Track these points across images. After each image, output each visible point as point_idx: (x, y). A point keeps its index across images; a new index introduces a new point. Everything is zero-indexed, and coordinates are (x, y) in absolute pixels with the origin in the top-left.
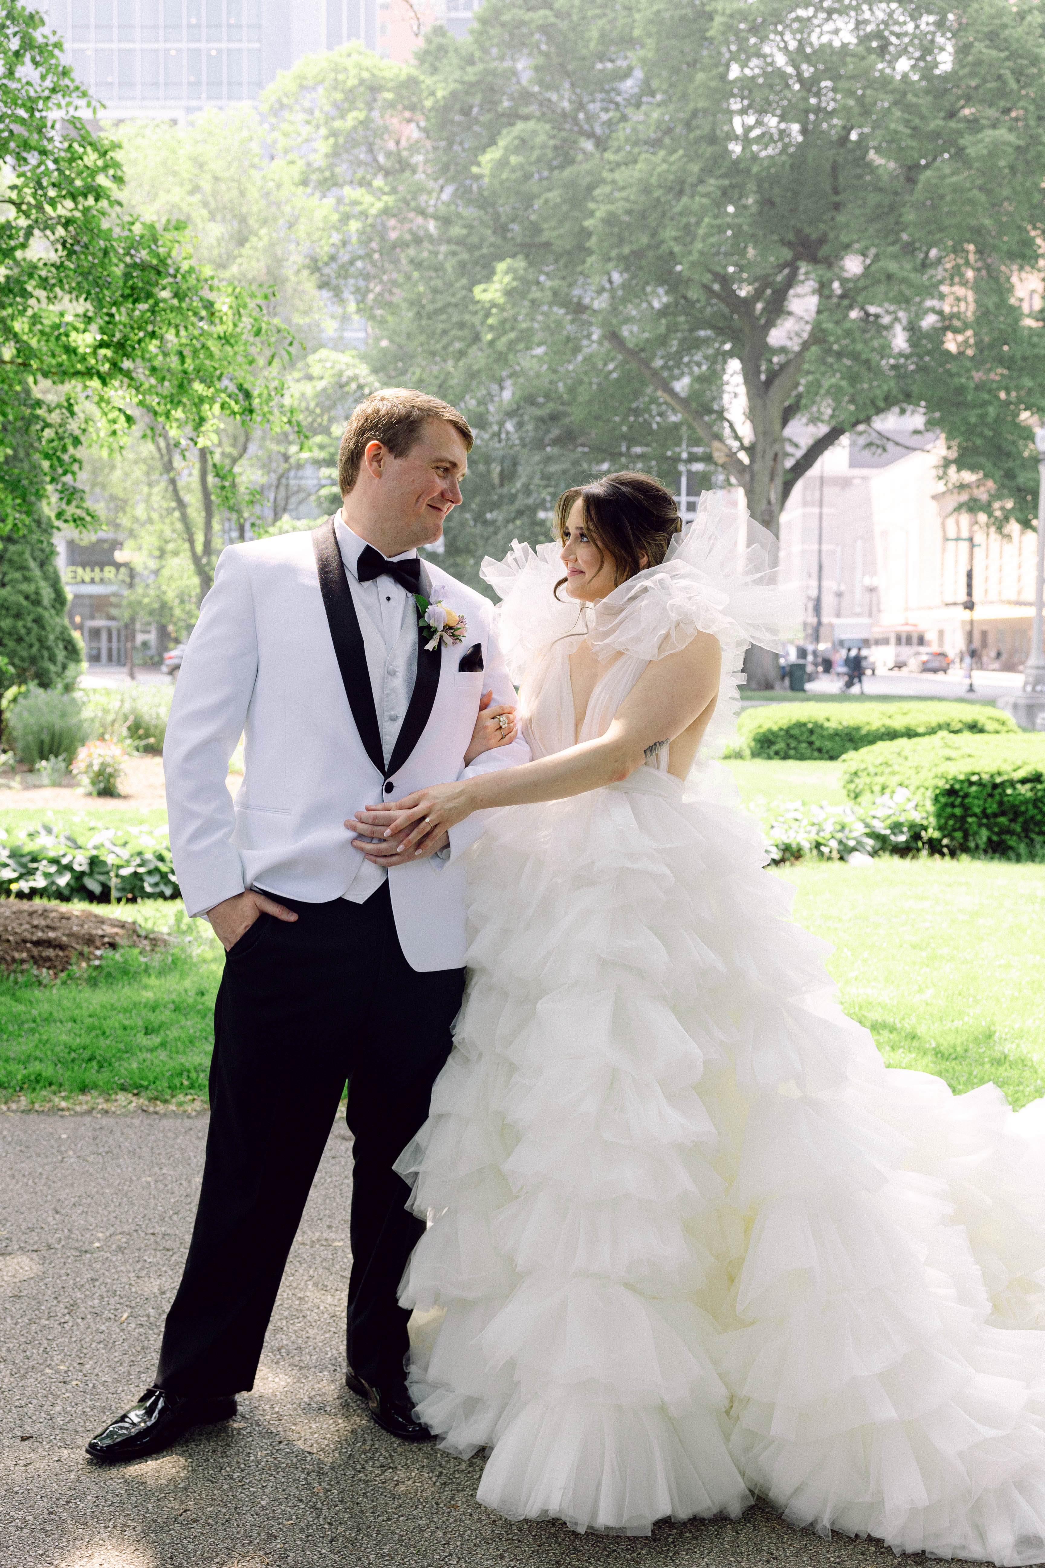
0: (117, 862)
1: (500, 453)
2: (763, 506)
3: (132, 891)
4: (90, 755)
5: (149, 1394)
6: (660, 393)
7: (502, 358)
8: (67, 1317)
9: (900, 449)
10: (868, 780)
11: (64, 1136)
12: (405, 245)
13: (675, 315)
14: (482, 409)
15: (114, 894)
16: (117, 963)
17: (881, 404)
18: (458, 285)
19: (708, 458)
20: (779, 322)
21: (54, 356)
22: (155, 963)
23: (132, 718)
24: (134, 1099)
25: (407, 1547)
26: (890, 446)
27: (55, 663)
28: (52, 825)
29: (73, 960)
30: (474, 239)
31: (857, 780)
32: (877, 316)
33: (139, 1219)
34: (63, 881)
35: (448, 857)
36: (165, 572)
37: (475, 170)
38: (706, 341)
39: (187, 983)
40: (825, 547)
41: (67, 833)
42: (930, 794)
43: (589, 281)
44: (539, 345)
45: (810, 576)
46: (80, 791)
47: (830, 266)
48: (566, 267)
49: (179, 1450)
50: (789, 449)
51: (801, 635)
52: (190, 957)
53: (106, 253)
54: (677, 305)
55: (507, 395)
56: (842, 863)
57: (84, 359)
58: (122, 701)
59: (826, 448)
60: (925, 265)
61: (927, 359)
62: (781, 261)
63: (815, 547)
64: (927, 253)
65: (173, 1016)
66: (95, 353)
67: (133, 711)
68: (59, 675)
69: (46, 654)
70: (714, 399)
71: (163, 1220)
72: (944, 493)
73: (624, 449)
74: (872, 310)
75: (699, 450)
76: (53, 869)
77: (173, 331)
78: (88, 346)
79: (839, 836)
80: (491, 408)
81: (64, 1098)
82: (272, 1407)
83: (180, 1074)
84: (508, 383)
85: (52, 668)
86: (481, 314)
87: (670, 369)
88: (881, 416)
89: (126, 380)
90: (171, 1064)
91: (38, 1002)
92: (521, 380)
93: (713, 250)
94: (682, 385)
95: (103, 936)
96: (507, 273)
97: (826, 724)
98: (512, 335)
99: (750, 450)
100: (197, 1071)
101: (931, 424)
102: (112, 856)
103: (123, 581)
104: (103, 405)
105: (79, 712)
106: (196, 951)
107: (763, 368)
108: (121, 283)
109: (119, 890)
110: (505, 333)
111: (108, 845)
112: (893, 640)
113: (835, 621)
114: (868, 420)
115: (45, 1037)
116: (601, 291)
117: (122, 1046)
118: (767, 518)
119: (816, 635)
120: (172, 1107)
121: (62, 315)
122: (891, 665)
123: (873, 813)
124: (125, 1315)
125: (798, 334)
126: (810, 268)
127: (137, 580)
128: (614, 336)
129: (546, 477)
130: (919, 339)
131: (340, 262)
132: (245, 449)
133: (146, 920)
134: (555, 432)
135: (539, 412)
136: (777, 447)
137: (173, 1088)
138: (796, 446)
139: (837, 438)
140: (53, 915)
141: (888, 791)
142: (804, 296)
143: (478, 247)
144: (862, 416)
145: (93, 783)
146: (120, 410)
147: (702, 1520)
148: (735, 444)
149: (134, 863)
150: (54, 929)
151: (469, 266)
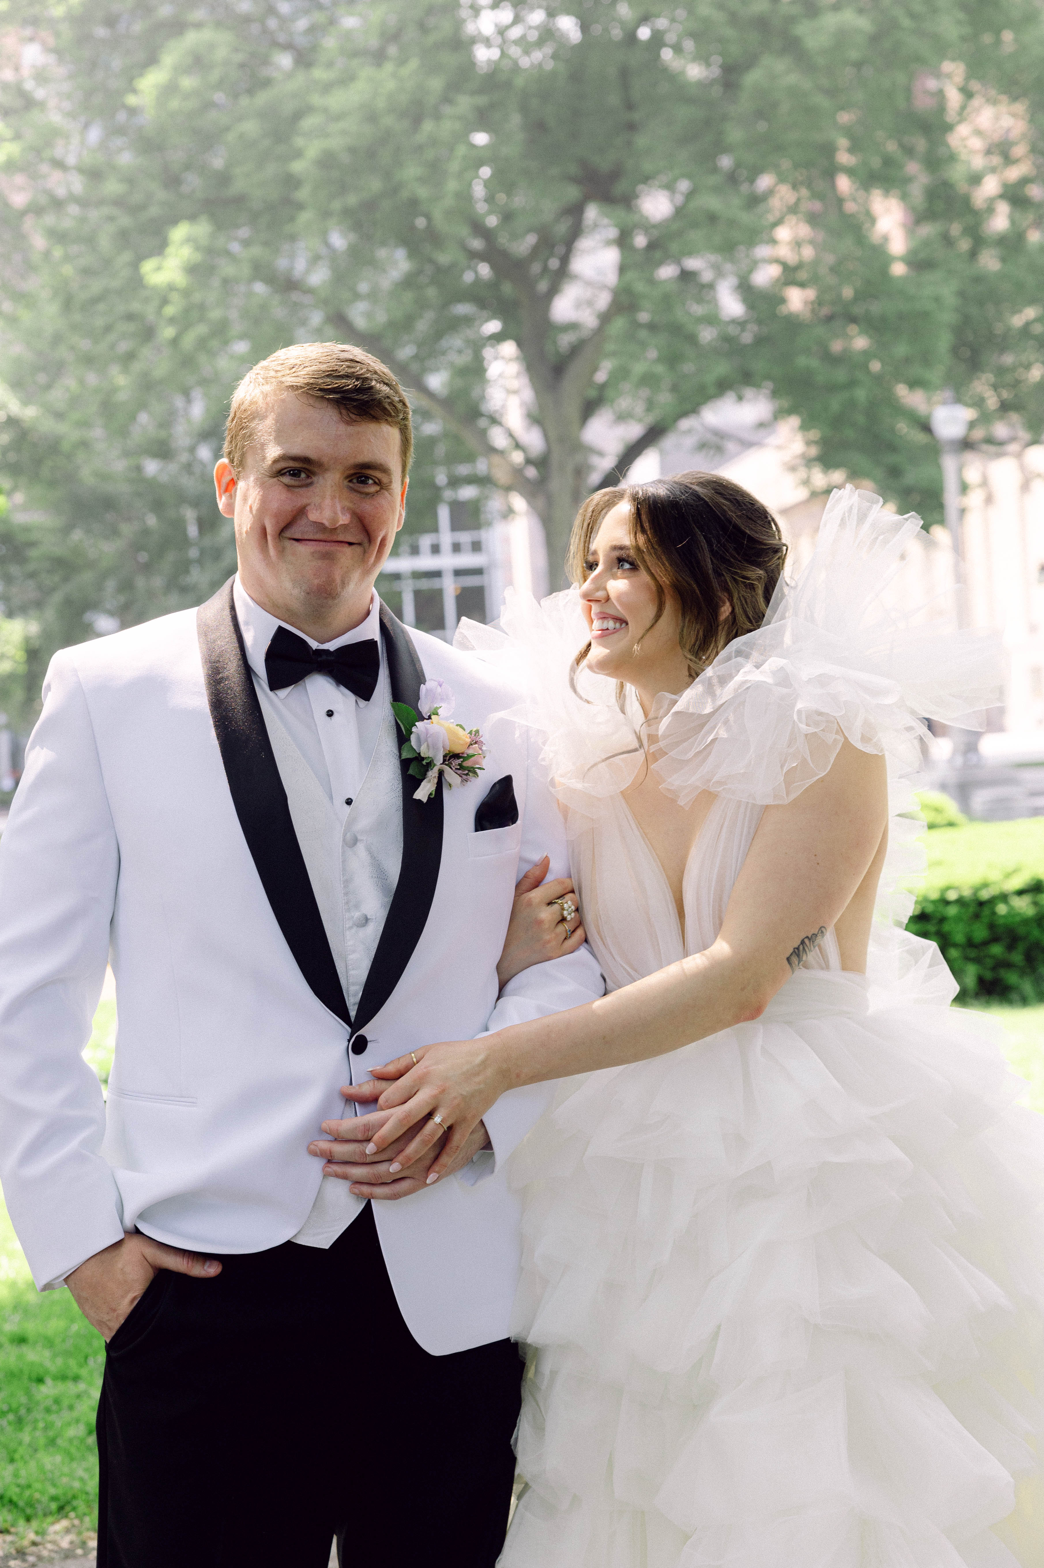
7: (187, 362)
12: (37, 211)
13: (420, 287)
17: (711, 391)
18: (118, 262)
19: (481, 480)
20: (565, 287)
26: (731, 446)
30: (137, 198)
32: (696, 272)
37: (132, 100)
38: (463, 320)
43: (299, 246)
47: (627, 206)
48: (267, 228)
50: (593, 460)
54: (422, 272)
55: (197, 410)
60: (753, 200)
62: (561, 205)
64: (757, 183)
74: (689, 264)
75: (463, 470)
80: (176, 431)
84: (197, 394)
86: (155, 302)
87: (423, 359)
88: (714, 405)
94: (438, 380)
96: (185, 242)
98: (201, 329)
99: (541, 462)
101: (779, 412)
107: (548, 351)
110: (191, 326)
114: (693, 412)
116: (316, 259)
125: (590, 303)
126: (603, 211)
128: (339, 321)
130: (756, 299)
136: (576, 459)
138: (601, 454)
142: (596, 250)
143: (143, 207)
144: (686, 408)
148: (516, 457)
151: (132, 235)
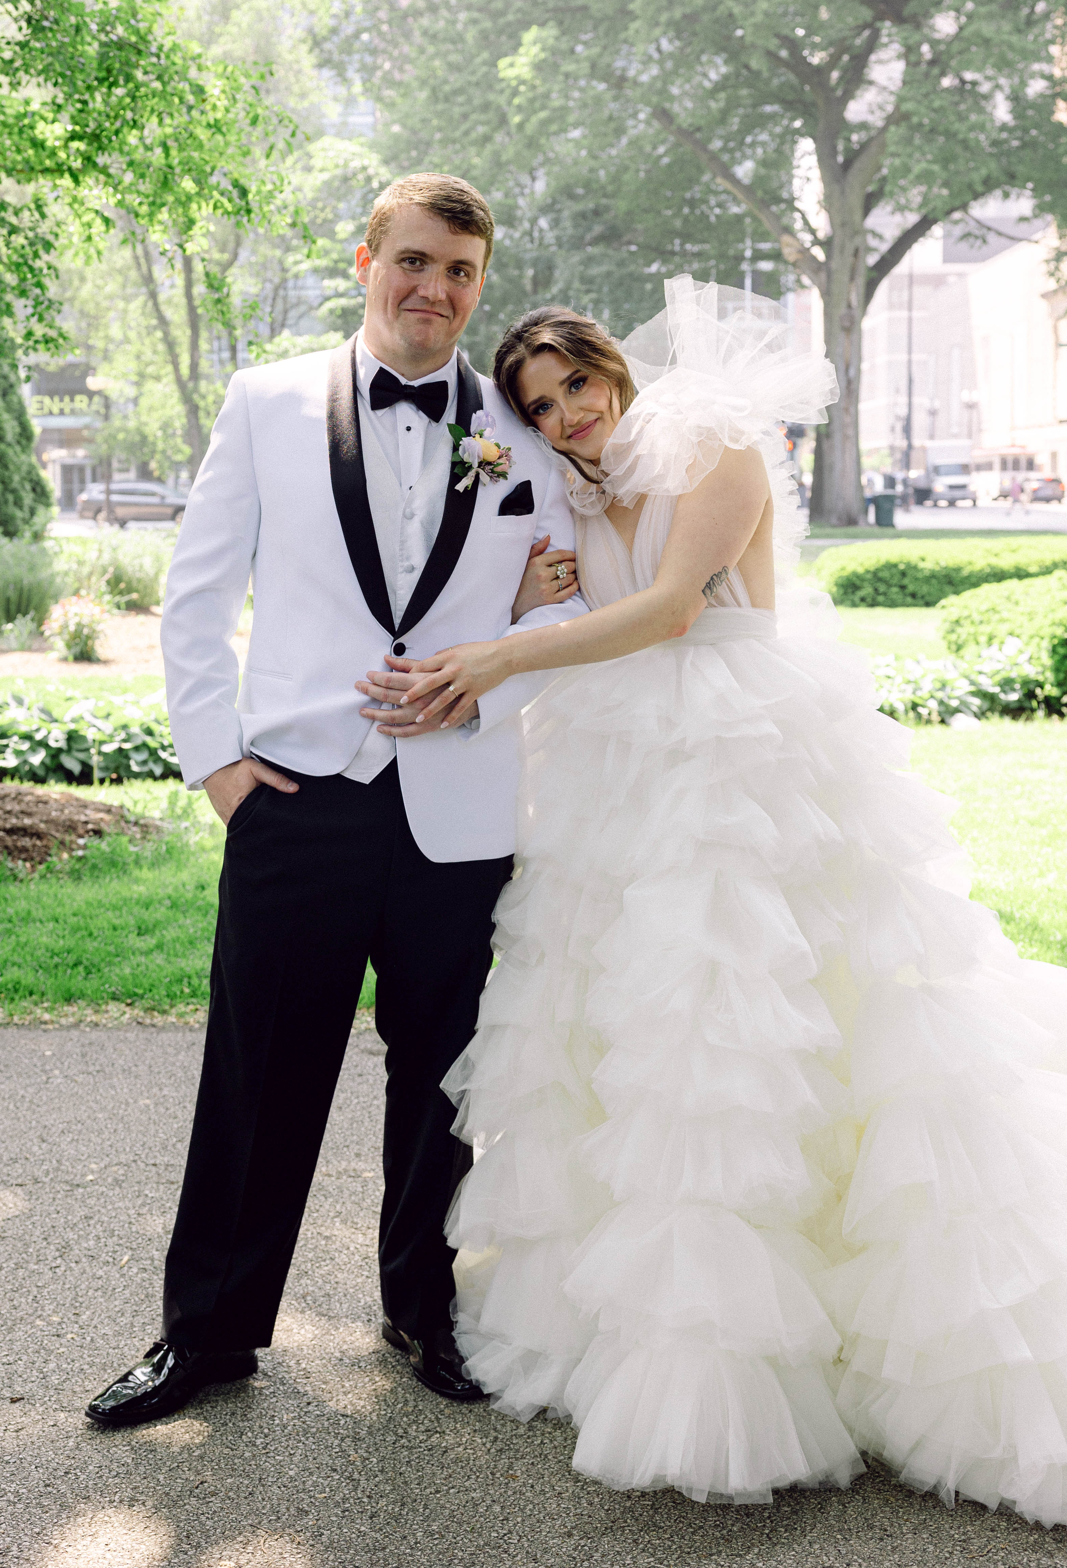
0: (99, 737)
1: (534, 254)
2: (842, 310)
3: (116, 770)
4: (65, 615)
5: (156, 1348)
6: (719, 180)
7: (532, 144)
8: (59, 1261)
9: (1003, 241)
10: (972, 629)
11: (48, 1053)
12: (417, 13)
13: (735, 87)
14: (510, 201)
15: (97, 774)
16: (103, 853)
17: (980, 188)
18: (478, 60)
19: (776, 256)
20: (858, 93)
21: (19, 151)
22: (147, 854)
23: (111, 570)
24: (127, 1009)
25: (460, 1524)
26: (991, 238)
27: (21, 508)
28: (23, 696)
29: (53, 851)
31: (959, 630)
32: (974, 83)
33: (138, 1148)
34: (37, 759)
35: (478, 727)
36: (144, 402)
38: (772, 117)
39: (184, 876)
40: (915, 357)
41: (41, 705)
42: (1046, 644)
43: (634, 50)
44: (576, 125)
45: (897, 391)
46: (54, 655)
47: (918, 26)
48: (607, 34)
49: (193, 1412)
50: (872, 242)
51: (888, 461)
52: (187, 845)
53: (78, 29)
54: (738, 75)
55: (540, 186)
56: (942, 727)
57: (53, 154)
58: (100, 551)
59: (915, 240)
60: (1030, 22)
61: (1034, 132)
62: (860, 22)
63: (904, 357)
64: (1033, 8)
65: (170, 914)
66: (66, 146)
67: (115, 562)
68: (26, 522)
69: (10, 498)
70: (781, 187)
71: (165, 1148)
72: (1055, 292)
73: (677, 248)
74: (969, 76)
75: (765, 246)
76: (25, 746)
77: (155, 120)
78: (57, 139)
79: (940, 695)
80: (521, 202)
81: (46, 1010)
82: (298, 1363)
83: (180, 981)
84: (541, 173)
85: (19, 514)
86: (508, 92)
87: (731, 151)
88: (981, 201)
89: (102, 177)
90: (169, 969)
91: (14, 899)
92: (556, 169)
93: (780, 10)
94: (745, 170)
95: (86, 823)
96: (535, 43)
97: (921, 565)
98: (543, 115)
99: (826, 244)
100: (199, 977)
101: (1041, 209)
102: (94, 730)
103: (98, 412)
104: (76, 206)
105: (50, 564)
106: (193, 839)
107: (840, 147)
108: (95, 64)
109: (101, 769)
110: (535, 112)
111: (88, 717)
112: (997, 465)
113: (928, 444)
114: (964, 207)
115: (23, 939)
116: (647, 61)
117: (111, 948)
118: (847, 324)
119: (906, 461)
120: (172, 1019)
121: (27, 103)
122: (996, 494)
123: (979, 668)
124: (126, 1258)
125: (881, 108)
126: (894, 30)
127: (113, 411)
128: (663, 115)
129: (587, 281)
130: (1025, 109)
131: (342, 35)
132: (235, 256)
133: (135, 803)
134: (598, 229)
135: (579, 207)
136: (857, 241)
137: (171, 996)
138: (880, 237)
139: (929, 228)
140: (29, 798)
141: (996, 642)
142: (888, 61)
143: (502, 13)
144: (957, 203)
145: (69, 646)
146: (97, 212)
147: (803, 1492)
148: (807, 238)
149: (118, 738)
150: (29, 815)
151: (492, 37)
